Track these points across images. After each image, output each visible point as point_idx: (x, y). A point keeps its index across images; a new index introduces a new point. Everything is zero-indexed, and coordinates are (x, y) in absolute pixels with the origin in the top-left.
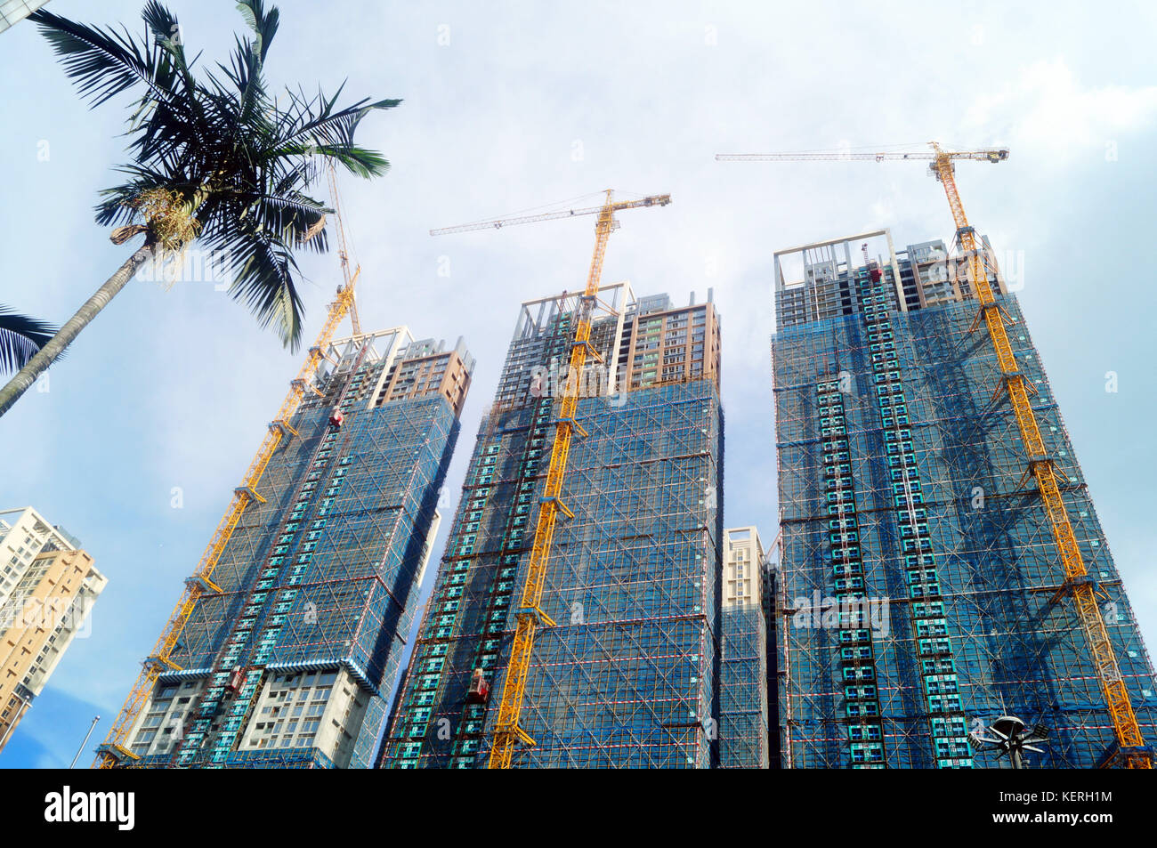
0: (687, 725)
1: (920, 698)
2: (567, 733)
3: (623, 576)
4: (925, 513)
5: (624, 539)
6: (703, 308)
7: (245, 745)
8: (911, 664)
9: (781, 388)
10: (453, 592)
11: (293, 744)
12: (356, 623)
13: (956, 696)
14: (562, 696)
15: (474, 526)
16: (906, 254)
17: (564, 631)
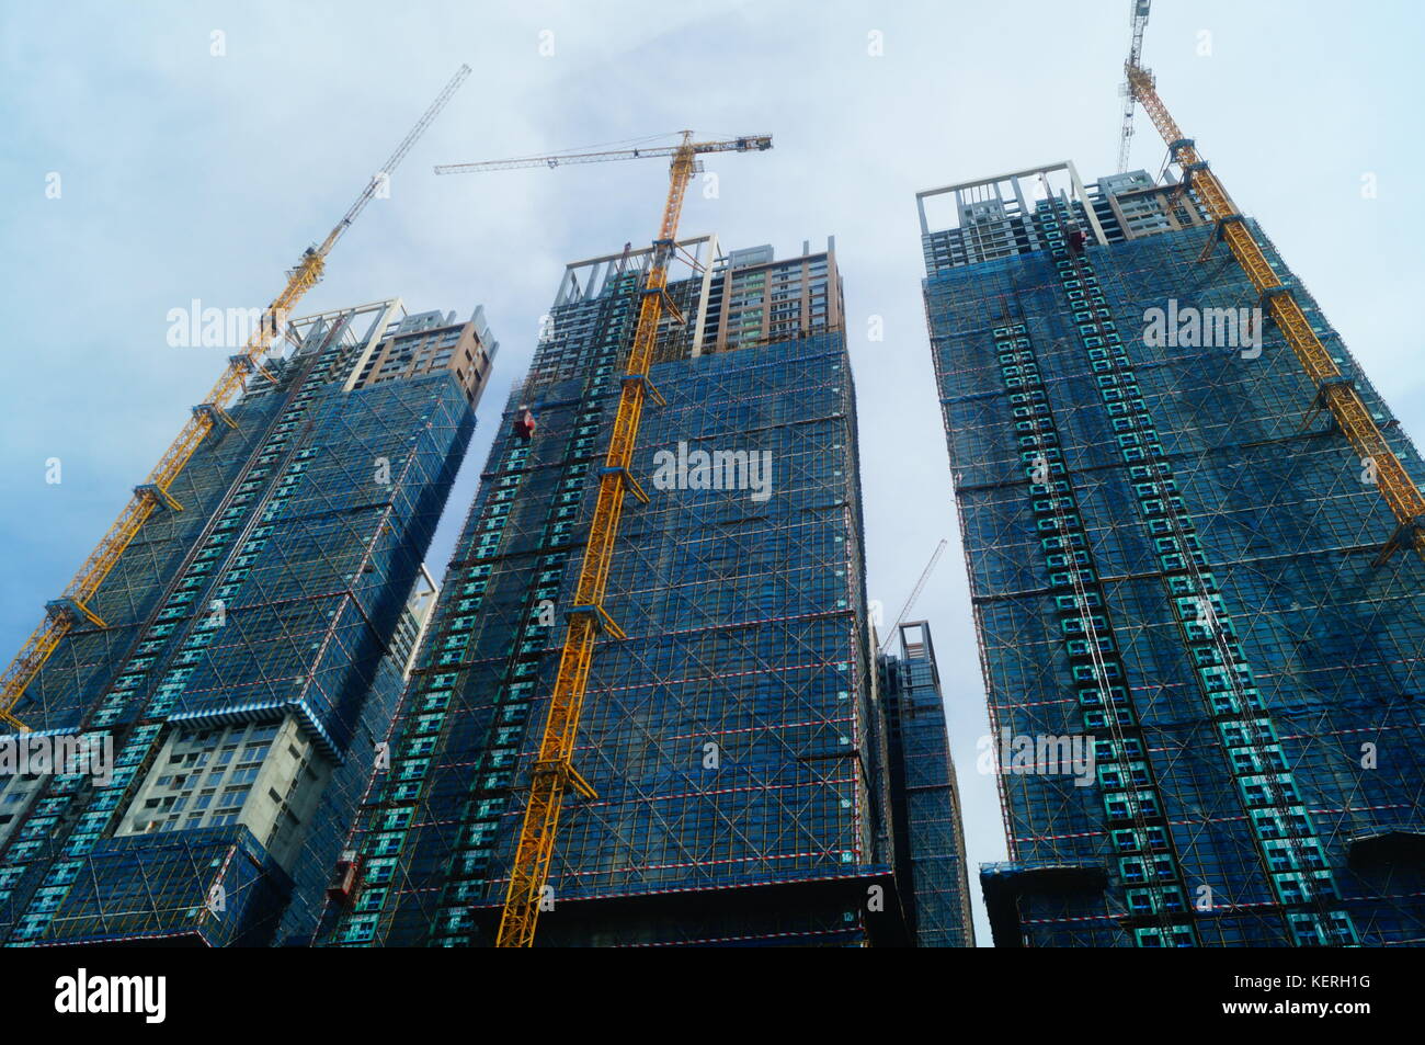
0: (840, 756)
1: (1195, 698)
2: (646, 778)
3: (725, 571)
4: (1168, 468)
5: (725, 524)
6: (822, 257)
7: (126, 830)
8: (1174, 656)
9: (942, 336)
10: (465, 605)
11: (204, 823)
12: (314, 653)
13: (1252, 692)
14: (637, 728)
15: (497, 521)
16: (1097, 188)
17: (638, 645)
